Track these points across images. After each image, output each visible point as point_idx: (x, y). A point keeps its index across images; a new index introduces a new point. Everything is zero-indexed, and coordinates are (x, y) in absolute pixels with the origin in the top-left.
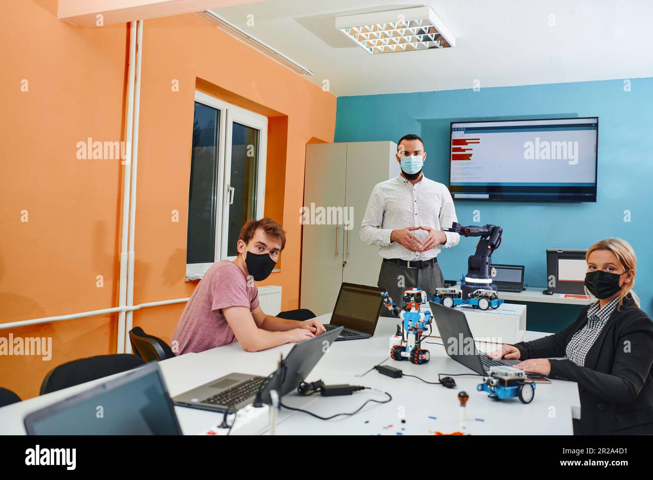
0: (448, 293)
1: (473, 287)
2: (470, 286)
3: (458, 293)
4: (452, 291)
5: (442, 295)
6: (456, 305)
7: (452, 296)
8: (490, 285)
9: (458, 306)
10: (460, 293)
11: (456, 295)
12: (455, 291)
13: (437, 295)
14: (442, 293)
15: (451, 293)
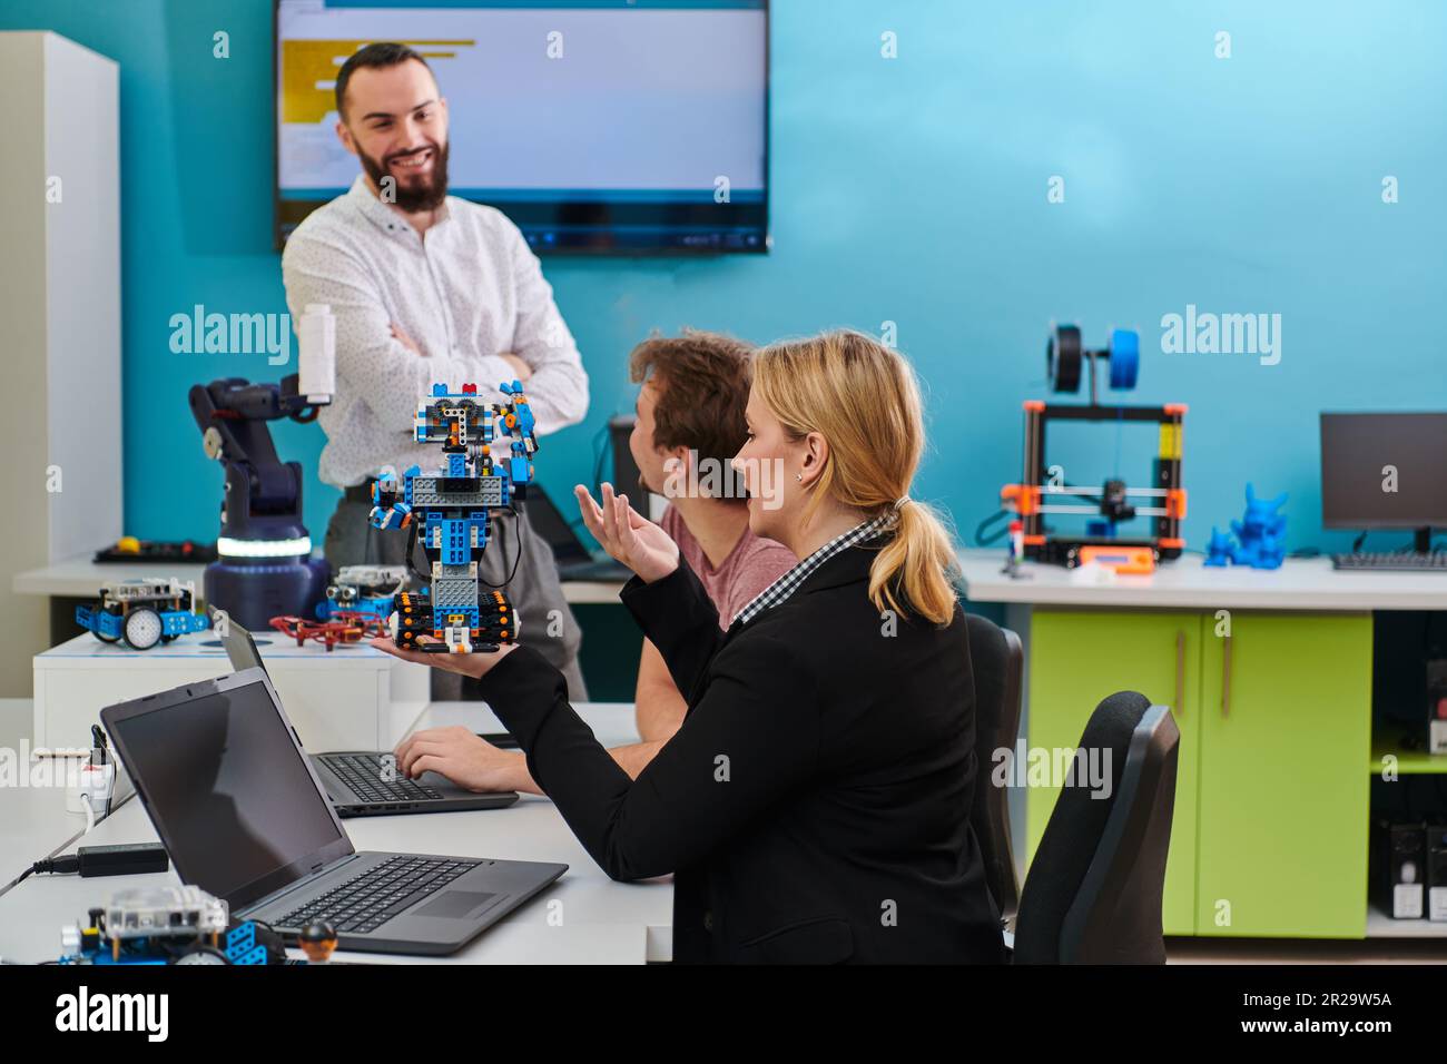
0: (143, 594)
1: (244, 570)
2: (236, 569)
3: (181, 594)
4: (158, 589)
5: (121, 605)
6: (176, 636)
7: (160, 605)
8: (305, 559)
9: (182, 638)
10: (187, 594)
11: (173, 600)
12: (167, 589)
13: (107, 604)
14: (122, 597)
15: (154, 596)
